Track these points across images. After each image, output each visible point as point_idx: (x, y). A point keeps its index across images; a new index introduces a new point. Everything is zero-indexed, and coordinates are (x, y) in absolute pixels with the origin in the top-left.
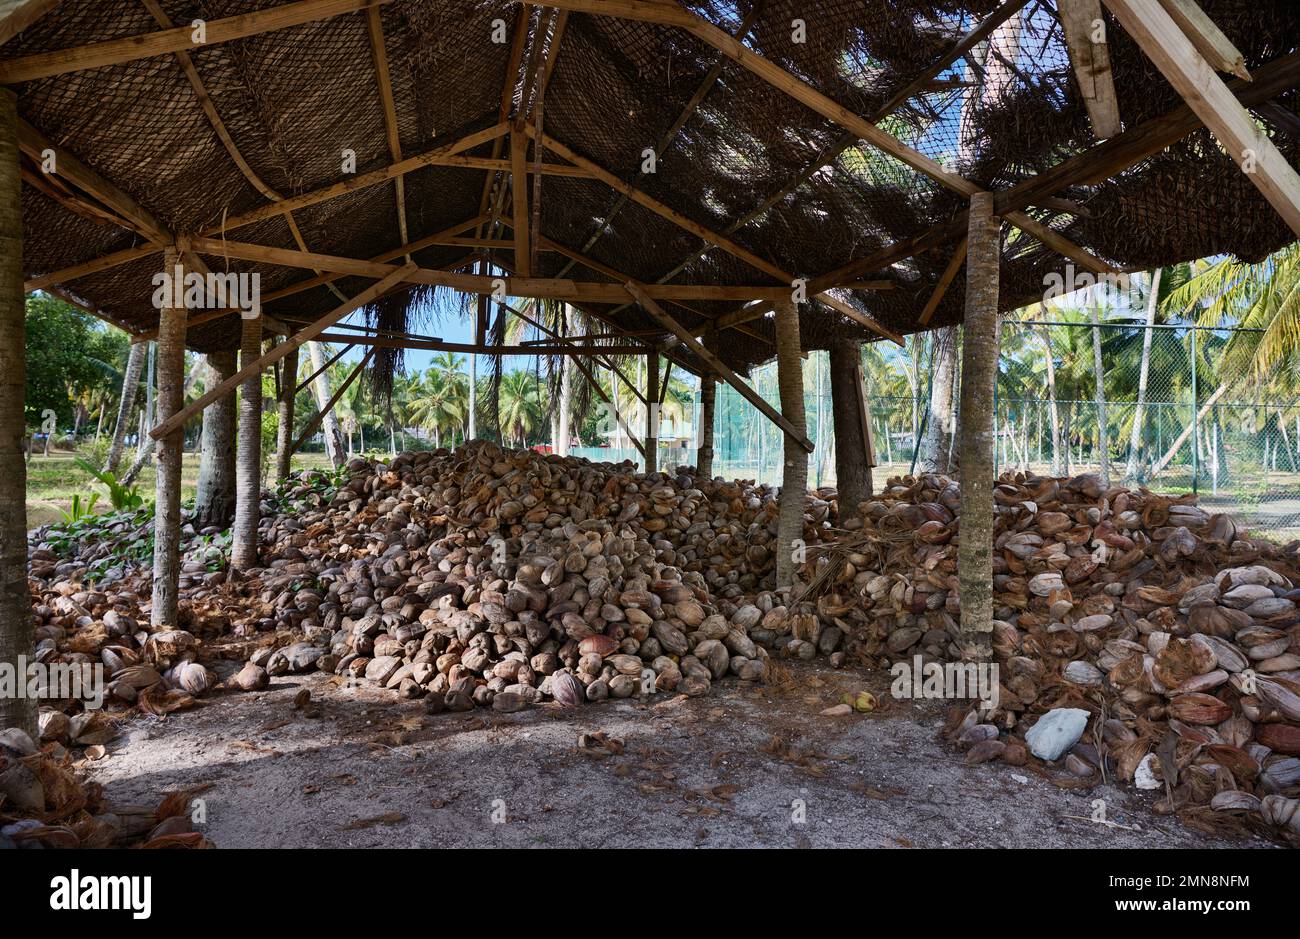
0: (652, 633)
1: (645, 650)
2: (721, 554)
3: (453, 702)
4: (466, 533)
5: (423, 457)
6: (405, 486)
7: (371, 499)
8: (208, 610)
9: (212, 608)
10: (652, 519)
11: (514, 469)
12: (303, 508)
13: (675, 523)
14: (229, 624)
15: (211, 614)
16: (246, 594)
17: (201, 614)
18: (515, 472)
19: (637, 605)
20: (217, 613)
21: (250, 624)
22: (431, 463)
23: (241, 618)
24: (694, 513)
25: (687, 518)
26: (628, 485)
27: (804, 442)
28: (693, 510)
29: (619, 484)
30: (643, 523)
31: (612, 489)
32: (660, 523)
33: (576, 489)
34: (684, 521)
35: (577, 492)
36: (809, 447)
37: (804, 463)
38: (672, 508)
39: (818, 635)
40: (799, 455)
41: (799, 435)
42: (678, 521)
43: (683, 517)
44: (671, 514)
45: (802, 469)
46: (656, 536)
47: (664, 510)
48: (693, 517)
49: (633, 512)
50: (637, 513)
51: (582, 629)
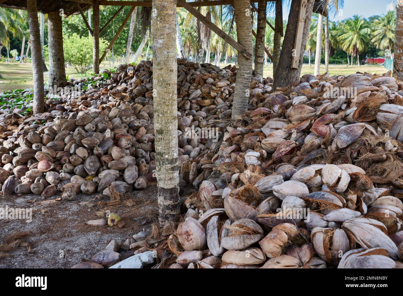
0: (83, 162)
6: (135, 78)
24: (227, 96)
25: (222, 99)
26: (207, 79)
27: (243, 52)
28: (227, 95)
29: (202, 79)
30: (199, 101)
31: (198, 81)
32: (207, 101)
33: (183, 81)
34: (219, 100)
35: (183, 83)
36: (247, 55)
37: (245, 67)
38: (217, 93)
39: (194, 175)
40: (242, 61)
41: (240, 47)
42: (217, 101)
43: (219, 99)
44: (216, 96)
45: (244, 70)
46: (203, 109)
47: (213, 94)
48: (227, 99)
49: (195, 95)
50: (198, 95)
51: (41, 156)
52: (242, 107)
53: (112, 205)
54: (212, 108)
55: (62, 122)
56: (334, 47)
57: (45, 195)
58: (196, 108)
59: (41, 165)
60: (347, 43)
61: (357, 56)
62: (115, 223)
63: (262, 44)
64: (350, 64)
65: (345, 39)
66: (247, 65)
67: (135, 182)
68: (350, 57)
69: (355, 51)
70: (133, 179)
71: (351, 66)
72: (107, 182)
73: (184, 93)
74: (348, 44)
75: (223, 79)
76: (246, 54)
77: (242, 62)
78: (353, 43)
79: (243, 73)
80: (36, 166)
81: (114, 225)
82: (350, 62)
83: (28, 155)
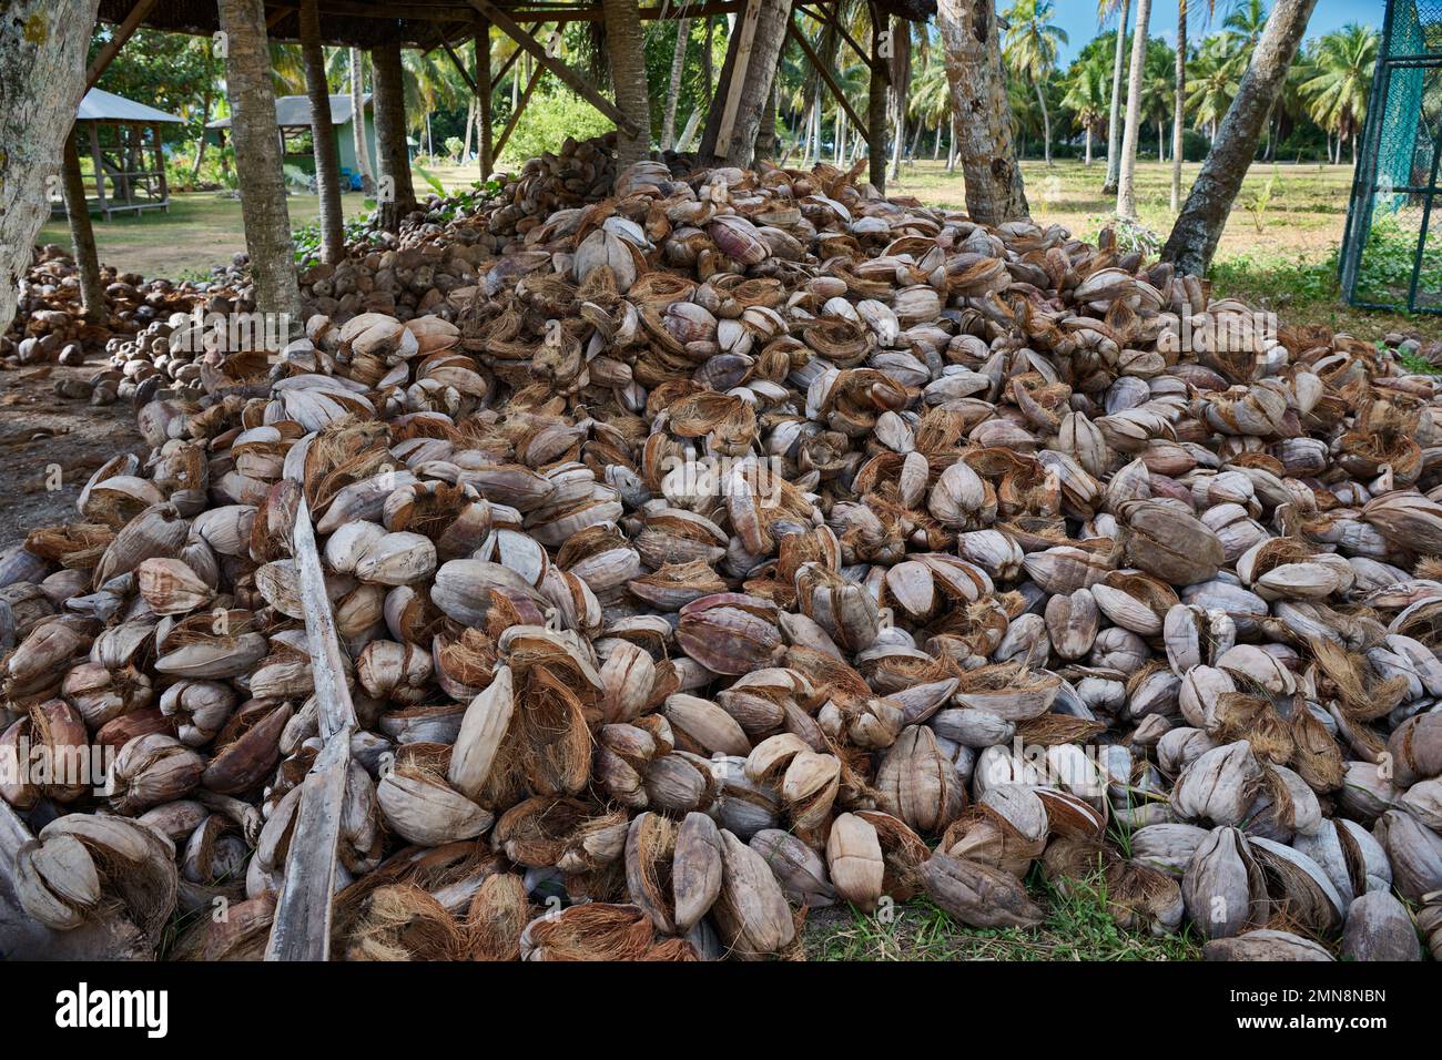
56: (1292, 113)
60: (1323, 101)
61: (1350, 137)
64: (1333, 163)
65: (1320, 91)
68: (1334, 139)
69: (1347, 123)
71: (1336, 166)
74: (1329, 104)
78: (1343, 99)
82: (1334, 154)
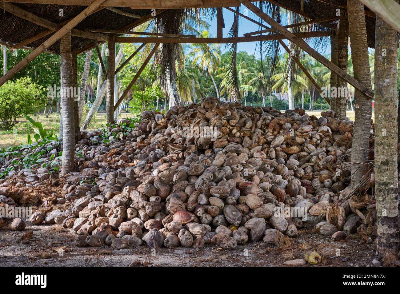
0: (222, 212)
1: (215, 221)
2: (327, 169)
3: (89, 241)
4: (178, 154)
5: (182, 109)
6: (169, 127)
7: (150, 135)
8: (31, 192)
9: (32, 192)
10: (292, 146)
11: (217, 115)
12: (113, 140)
13: (305, 148)
14: (40, 200)
15: (32, 194)
16: (57, 184)
17: (26, 194)
18: (217, 117)
19: (218, 195)
20: (34, 194)
21: (50, 200)
22: (186, 113)
23: (47, 197)
24: (319, 142)
25: (313, 145)
26: (284, 124)
27: (365, 92)
28: (318, 140)
29: (278, 124)
30: (285, 148)
31: (274, 126)
32: (295, 149)
33: (252, 127)
34: (311, 147)
35: (253, 129)
36: (370, 95)
37: (367, 107)
38: (305, 139)
39: (343, 220)
40: (363, 100)
41: (362, 87)
42: (307, 147)
43: (310, 144)
44: (304, 142)
45: (366, 110)
46: (292, 157)
47: (299, 140)
48: (319, 144)
49: (279, 141)
50: (282, 142)
51: (175, 207)
52: (364, 150)
53: (287, 250)
54: (304, 155)
55: (170, 172)
57: (199, 246)
58: (284, 156)
59: (177, 217)
62: (319, 261)
63: (344, 83)
66: (368, 105)
67: (287, 230)
70: (285, 226)
72: (261, 229)
73: (262, 141)
75: (302, 123)
76: (368, 94)
77: (362, 102)
79: (364, 113)
80: (170, 219)
81: (318, 263)
83: (157, 207)
